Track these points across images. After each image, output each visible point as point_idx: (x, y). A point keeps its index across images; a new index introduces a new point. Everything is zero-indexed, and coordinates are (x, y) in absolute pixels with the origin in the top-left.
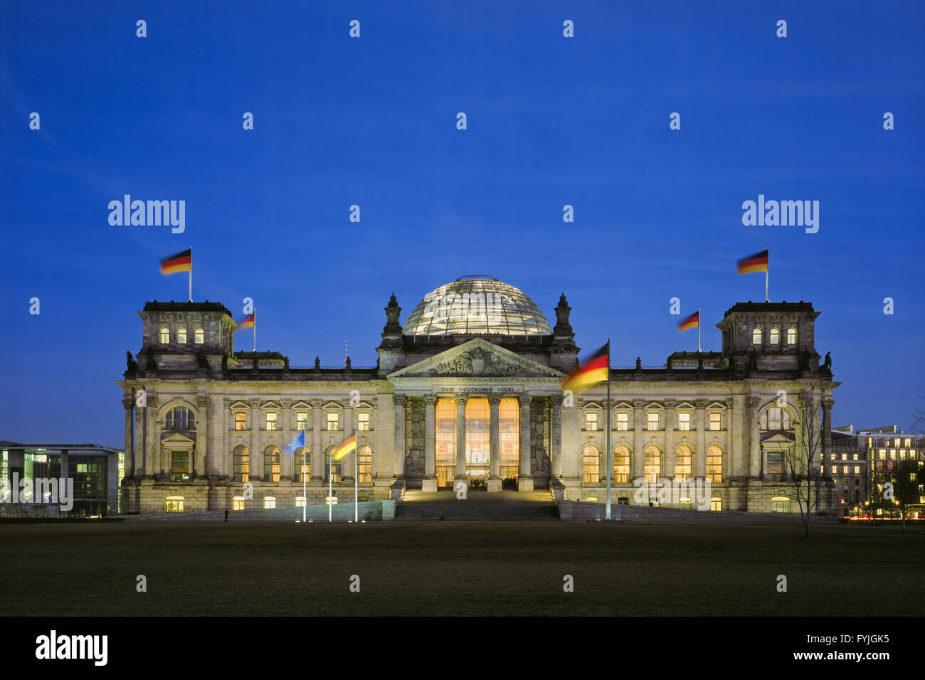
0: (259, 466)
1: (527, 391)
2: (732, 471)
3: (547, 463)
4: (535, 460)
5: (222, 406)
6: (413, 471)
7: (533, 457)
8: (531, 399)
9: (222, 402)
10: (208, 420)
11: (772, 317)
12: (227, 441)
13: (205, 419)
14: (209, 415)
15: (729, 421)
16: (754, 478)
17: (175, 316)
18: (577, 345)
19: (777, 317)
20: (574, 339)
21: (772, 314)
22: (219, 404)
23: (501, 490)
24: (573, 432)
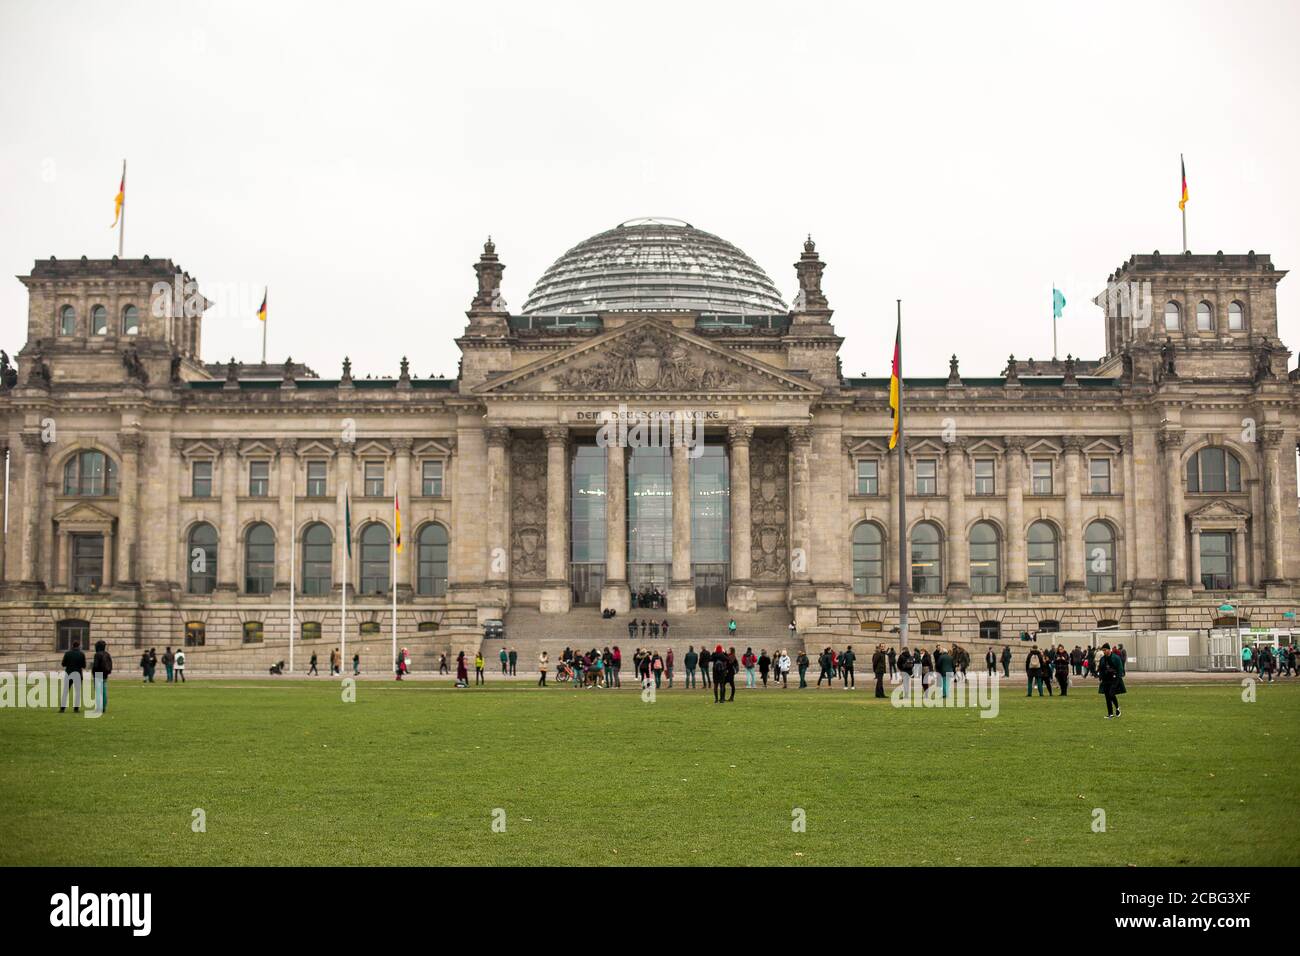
0: (234, 564)
1: (743, 418)
2: (1136, 571)
3: (783, 557)
4: (759, 551)
5: (167, 451)
6: (525, 572)
7: (756, 544)
8: (750, 432)
9: (166, 442)
10: (139, 475)
11: (1198, 280)
12: (174, 517)
13: (134, 474)
14: (140, 468)
15: (1127, 474)
16: (1178, 583)
17: (87, 284)
18: (838, 333)
19: (1207, 280)
20: (832, 321)
21: (1198, 275)
22: (162, 446)
23: (694, 608)
24: (832, 497)
